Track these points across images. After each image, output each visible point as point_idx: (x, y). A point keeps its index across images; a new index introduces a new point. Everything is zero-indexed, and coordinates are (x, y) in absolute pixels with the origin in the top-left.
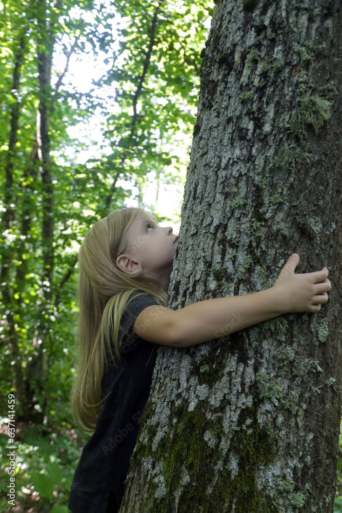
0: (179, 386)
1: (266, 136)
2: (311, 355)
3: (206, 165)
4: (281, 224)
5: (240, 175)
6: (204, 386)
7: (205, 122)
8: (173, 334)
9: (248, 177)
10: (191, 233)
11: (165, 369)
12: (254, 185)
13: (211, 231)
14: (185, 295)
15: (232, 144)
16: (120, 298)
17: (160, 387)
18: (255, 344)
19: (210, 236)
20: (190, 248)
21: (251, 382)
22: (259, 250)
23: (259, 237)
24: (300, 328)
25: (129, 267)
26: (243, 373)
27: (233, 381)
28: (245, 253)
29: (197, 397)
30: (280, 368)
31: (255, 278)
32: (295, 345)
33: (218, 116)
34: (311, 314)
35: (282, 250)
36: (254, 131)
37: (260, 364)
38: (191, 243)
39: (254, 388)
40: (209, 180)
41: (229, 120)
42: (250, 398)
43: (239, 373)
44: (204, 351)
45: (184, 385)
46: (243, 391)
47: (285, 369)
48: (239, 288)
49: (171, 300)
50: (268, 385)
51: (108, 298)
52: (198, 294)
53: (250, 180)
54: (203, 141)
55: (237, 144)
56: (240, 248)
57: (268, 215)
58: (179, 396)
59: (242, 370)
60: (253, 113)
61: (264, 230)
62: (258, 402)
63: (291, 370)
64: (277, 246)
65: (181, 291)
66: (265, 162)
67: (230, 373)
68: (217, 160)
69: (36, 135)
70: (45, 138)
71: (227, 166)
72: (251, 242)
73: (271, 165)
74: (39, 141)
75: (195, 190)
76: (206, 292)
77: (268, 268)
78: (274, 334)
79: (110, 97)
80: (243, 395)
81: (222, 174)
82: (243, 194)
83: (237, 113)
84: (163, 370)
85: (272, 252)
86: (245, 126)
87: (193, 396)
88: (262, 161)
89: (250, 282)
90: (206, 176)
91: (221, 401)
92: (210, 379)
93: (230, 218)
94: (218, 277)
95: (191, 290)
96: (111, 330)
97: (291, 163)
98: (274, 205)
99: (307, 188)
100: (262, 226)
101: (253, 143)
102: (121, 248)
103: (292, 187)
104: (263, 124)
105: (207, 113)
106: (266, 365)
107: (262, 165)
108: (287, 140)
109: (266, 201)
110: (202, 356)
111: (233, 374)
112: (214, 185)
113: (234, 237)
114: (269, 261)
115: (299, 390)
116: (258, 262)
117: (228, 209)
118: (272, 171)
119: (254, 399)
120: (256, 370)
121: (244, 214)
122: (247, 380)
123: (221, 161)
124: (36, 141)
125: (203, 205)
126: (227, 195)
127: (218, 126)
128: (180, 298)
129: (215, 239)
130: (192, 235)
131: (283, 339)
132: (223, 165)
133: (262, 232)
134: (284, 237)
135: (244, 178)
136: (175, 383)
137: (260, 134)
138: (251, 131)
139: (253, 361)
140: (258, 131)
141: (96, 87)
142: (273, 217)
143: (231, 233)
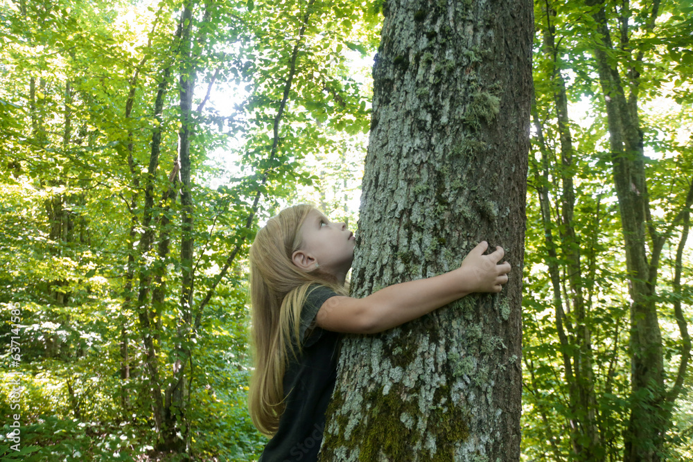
0: (371, 371)
1: (443, 127)
2: (496, 333)
3: (386, 155)
4: (463, 207)
5: (422, 162)
6: (397, 368)
7: (382, 116)
8: (365, 321)
9: (429, 164)
10: (376, 219)
11: (353, 356)
12: (436, 172)
13: (396, 216)
14: (371, 281)
15: (412, 134)
16: (298, 291)
17: (349, 376)
18: (445, 324)
19: (395, 221)
20: (375, 234)
21: (443, 361)
22: (444, 232)
23: (443, 220)
24: (484, 307)
25: (305, 262)
26: (435, 354)
27: (426, 361)
28: (431, 235)
29: (391, 379)
30: (469, 346)
31: (442, 259)
32: (481, 323)
33: (396, 110)
34: (494, 294)
35: (465, 232)
36: (433, 122)
37: (451, 343)
38: (376, 229)
39: (447, 368)
40: (391, 169)
41: (408, 113)
42: (443, 377)
43: (432, 353)
44: (396, 334)
45: (376, 369)
46: (436, 370)
47: (474, 347)
48: (426, 270)
49: (355, 288)
50: (460, 363)
51: (285, 294)
52: (387, 277)
53: (431, 168)
54: (382, 133)
55: (417, 134)
56: (426, 231)
57: (450, 199)
58: (371, 380)
59: (434, 349)
60: (431, 106)
61: (447, 213)
62: (451, 380)
63: (480, 348)
64: (460, 228)
65: (367, 277)
66: (444, 150)
67: (422, 354)
68: (398, 150)
69: (176, 159)
70: (186, 161)
71: (408, 154)
72: (435, 225)
73: (451, 153)
74: (179, 164)
75: (377, 178)
76: (394, 275)
77: (453, 249)
78: (462, 313)
79: (252, 121)
80: (437, 375)
81: (404, 162)
82: (425, 180)
83: (415, 106)
84: (351, 358)
85: (456, 234)
86: (423, 118)
87: (386, 379)
88: (441, 150)
89: (437, 264)
90: (388, 165)
91: (416, 382)
92: (403, 361)
93: (414, 203)
94: (405, 260)
95: (378, 274)
96: (291, 324)
97: (469, 151)
98: (455, 190)
99: (483, 174)
100: (445, 209)
101: (432, 134)
102: (296, 244)
103: (470, 174)
104: (440, 116)
105: (384, 108)
106: (456, 345)
107: (441, 153)
108: (463, 130)
109: (448, 187)
110: (393, 339)
111: (426, 354)
112: (396, 172)
113: (419, 220)
114: (453, 243)
115: (488, 367)
116: (444, 244)
117: (412, 194)
118: (451, 158)
119: (447, 378)
120: (447, 349)
121: (428, 199)
122: (440, 361)
123: (401, 151)
124: (176, 164)
125: (386, 191)
126: (410, 182)
127: (397, 118)
128: (366, 284)
129: (400, 224)
130: (376, 222)
131: (471, 318)
132: (404, 154)
133: (446, 216)
134: (466, 219)
135: (425, 165)
136: (367, 369)
137: (438, 125)
138: (430, 122)
139: (444, 340)
140: (436, 122)
141: (238, 111)
142: (455, 201)
143: (416, 217)
